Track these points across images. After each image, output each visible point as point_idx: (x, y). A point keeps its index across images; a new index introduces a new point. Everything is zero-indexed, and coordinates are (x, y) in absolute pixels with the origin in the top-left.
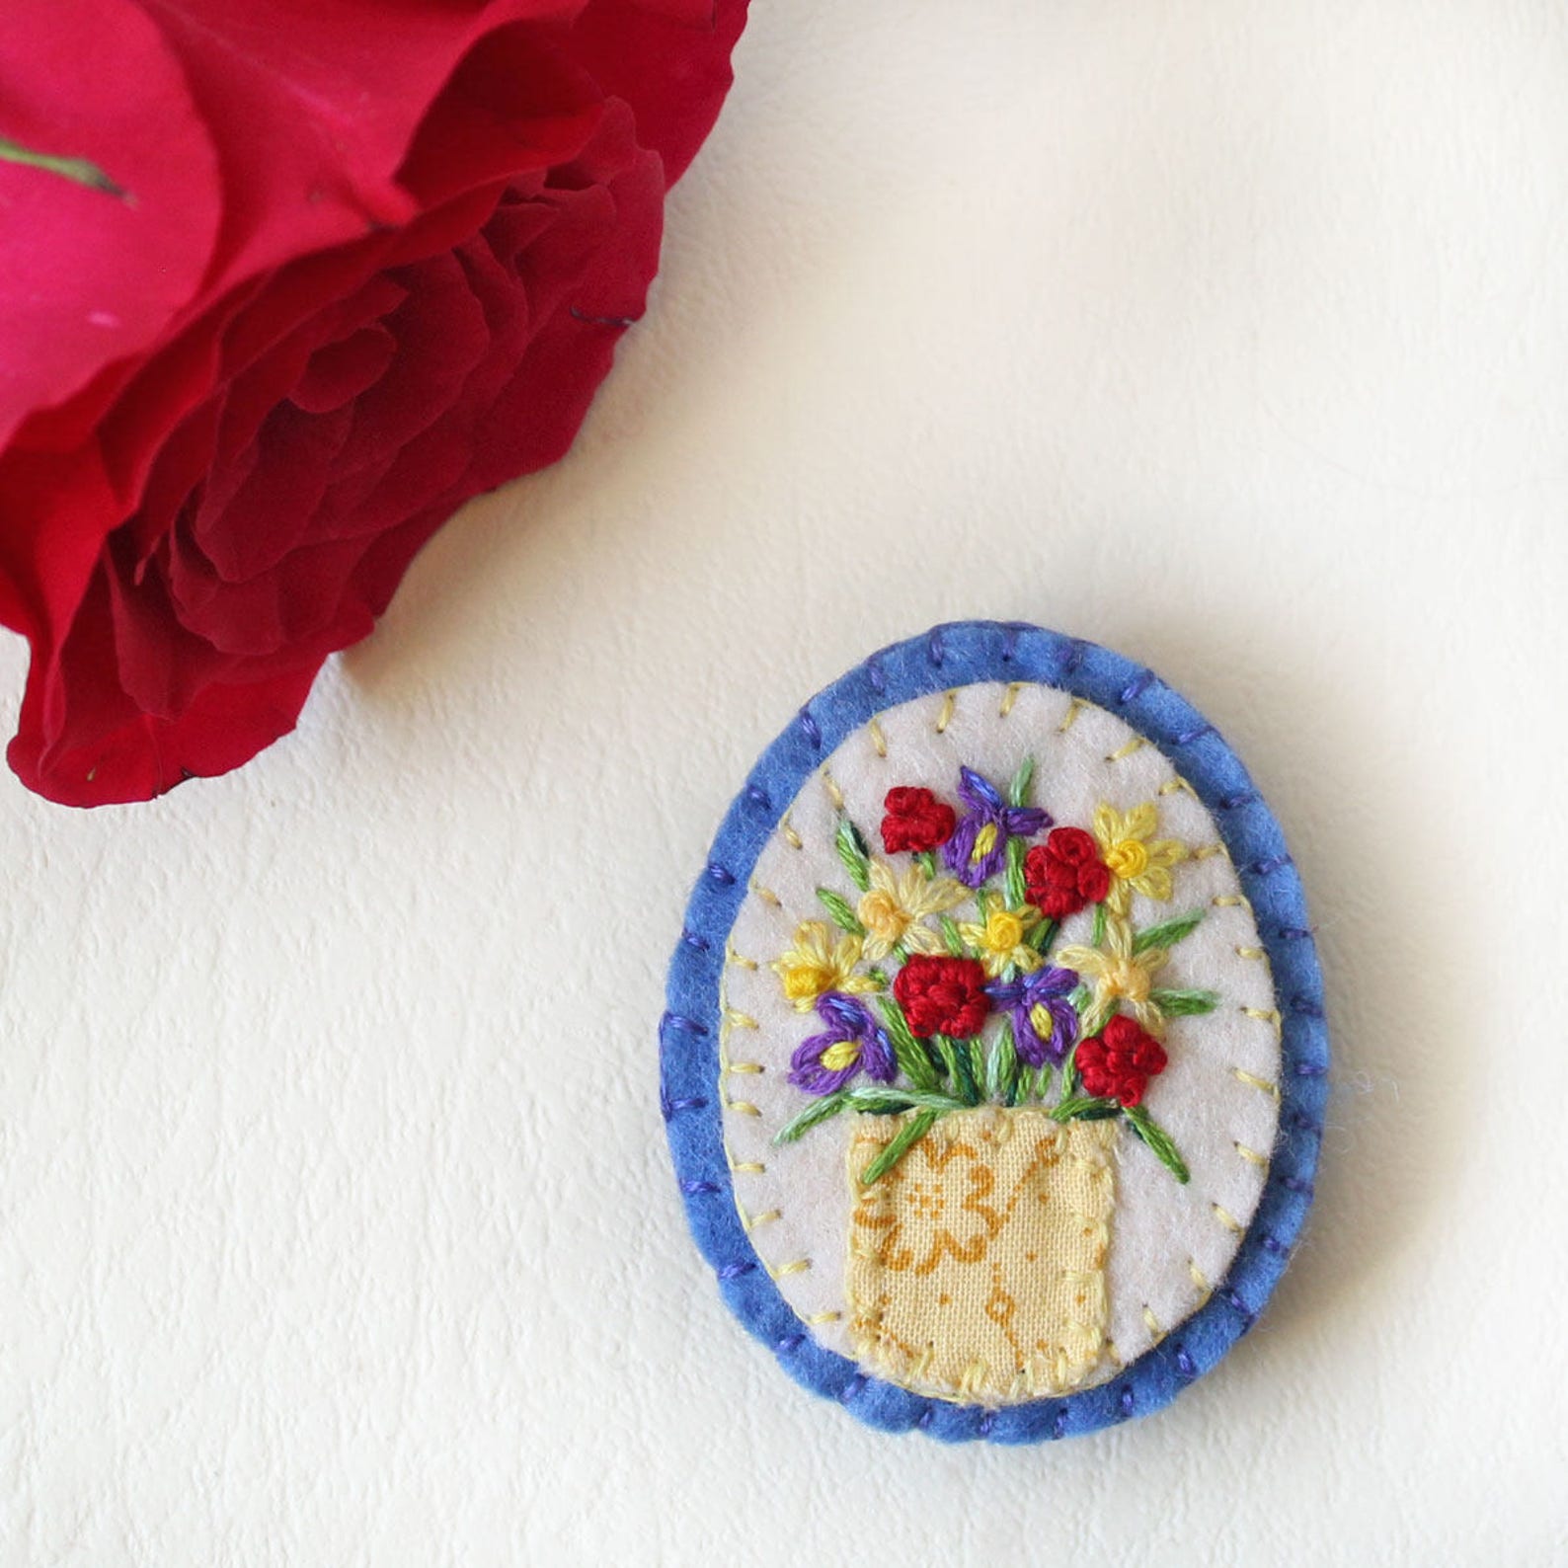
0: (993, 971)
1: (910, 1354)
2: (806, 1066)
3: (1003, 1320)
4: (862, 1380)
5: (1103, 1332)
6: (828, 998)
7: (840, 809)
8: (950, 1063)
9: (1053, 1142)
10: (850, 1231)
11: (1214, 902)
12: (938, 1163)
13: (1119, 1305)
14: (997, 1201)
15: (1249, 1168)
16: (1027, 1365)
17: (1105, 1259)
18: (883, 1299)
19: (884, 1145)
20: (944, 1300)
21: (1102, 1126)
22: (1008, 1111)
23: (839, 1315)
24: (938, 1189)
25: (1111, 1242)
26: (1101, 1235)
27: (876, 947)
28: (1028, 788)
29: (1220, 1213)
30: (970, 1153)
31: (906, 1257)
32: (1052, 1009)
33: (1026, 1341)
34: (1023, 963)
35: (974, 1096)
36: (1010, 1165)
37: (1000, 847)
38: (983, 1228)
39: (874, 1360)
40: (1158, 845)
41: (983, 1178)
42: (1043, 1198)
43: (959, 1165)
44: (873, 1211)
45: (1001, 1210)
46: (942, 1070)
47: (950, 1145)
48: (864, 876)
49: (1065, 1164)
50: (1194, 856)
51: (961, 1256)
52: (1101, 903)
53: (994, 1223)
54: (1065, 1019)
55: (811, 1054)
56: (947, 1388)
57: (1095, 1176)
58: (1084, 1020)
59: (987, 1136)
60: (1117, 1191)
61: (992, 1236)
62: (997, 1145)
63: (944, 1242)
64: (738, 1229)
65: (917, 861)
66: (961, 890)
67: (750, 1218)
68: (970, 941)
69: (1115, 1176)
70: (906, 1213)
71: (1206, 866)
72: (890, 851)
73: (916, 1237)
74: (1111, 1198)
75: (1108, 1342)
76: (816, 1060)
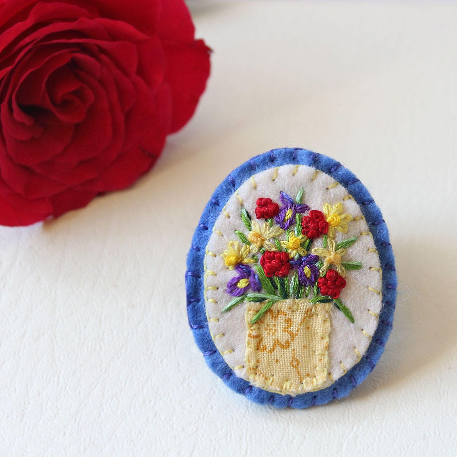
0: (292, 256)
1: (266, 379)
2: (232, 287)
3: (296, 367)
4: (251, 387)
5: (328, 370)
6: (239, 265)
7: (242, 205)
8: (278, 285)
9: (311, 310)
10: (247, 340)
11: (361, 234)
12: (274, 317)
13: (333, 362)
14: (294, 329)
15: (373, 318)
16: (304, 381)
17: (328, 348)
18: (258, 361)
19: (257, 312)
20: (277, 361)
21: (327, 305)
22: (297, 300)
23: (243, 367)
24: (274, 326)
25: (330, 342)
26: (327, 340)
27: (254, 248)
28: (302, 198)
29: (364, 332)
30: (285, 314)
31: (265, 348)
32: (311, 268)
33: (303, 374)
34: (301, 253)
35: (286, 296)
36: (298, 318)
37: (294, 216)
38: (290, 338)
39: (255, 381)
40: (343, 216)
41: (289, 321)
42: (308, 328)
43: (281, 318)
44: (254, 333)
45: (295, 332)
46: (276, 287)
47: (278, 311)
48: (250, 226)
49: (315, 317)
50: (354, 220)
51: (283, 347)
52: (326, 234)
53: (293, 336)
54: (315, 271)
55: (234, 283)
56: (278, 389)
57: (325, 321)
58: (321, 271)
59: (290, 308)
60: (331, 326)
61: (292, 340)
62: (293, 311)
63: (277, 343)
64: (211, 340)
65: (267, 221)
66: (281, 231)
67: (215, 336)
68: (284, 246)
69: (331, 321)
70: (264, 333)
71: (358, 223)
72: (258, 218)
73: (268, 341)
74: (330, 328)
75: (329, 374)
76: (236, 284)
